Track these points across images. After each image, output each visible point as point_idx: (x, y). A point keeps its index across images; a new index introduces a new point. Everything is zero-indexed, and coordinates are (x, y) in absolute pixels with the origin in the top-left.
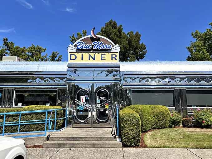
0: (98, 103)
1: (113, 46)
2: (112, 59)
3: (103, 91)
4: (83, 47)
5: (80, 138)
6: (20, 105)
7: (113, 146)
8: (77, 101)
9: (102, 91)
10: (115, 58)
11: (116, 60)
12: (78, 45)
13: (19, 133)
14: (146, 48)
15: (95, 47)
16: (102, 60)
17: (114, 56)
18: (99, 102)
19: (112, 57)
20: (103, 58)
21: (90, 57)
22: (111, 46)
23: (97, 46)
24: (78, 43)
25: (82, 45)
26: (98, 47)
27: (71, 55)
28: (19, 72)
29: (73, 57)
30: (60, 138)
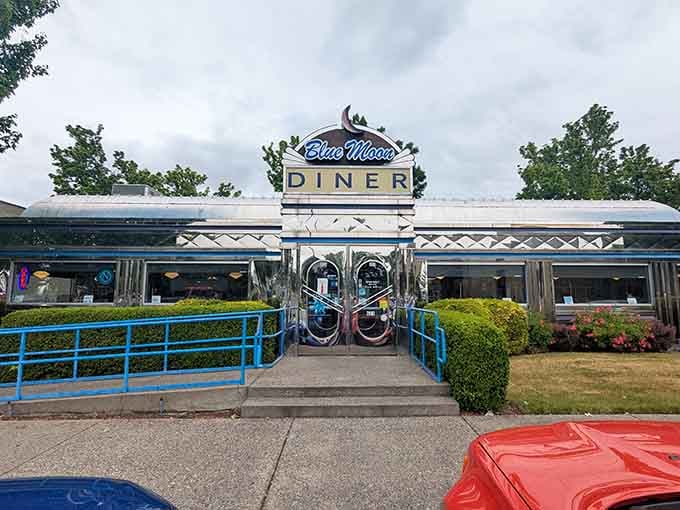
0: (363, 297)
1: (397, 153)
2: (395, 187)
3: (374, 265)
4: (322, 154)
5: (339, 389)
6: (157, 299)
7: (434, 411)
8: (309, 291)
9: (371, 265)
10: (401, 182)
11: (405, 187)
12: (309, 150)
13: (165, 371)
14: (425, 177)
15: (353, 155)
16: (368, 186)
17: (401, 178)
18: (364, 293)
19: (395, 181)
20: (371, 184)
21: (340, 181)
22: (393, 153)
23: (358, 152)
24: (308, 145)
25: (318, 150)
26: (360, 155)
27: (290, 174)
28: (154, 219)
29: (296, 180)
30: (285, 389)
